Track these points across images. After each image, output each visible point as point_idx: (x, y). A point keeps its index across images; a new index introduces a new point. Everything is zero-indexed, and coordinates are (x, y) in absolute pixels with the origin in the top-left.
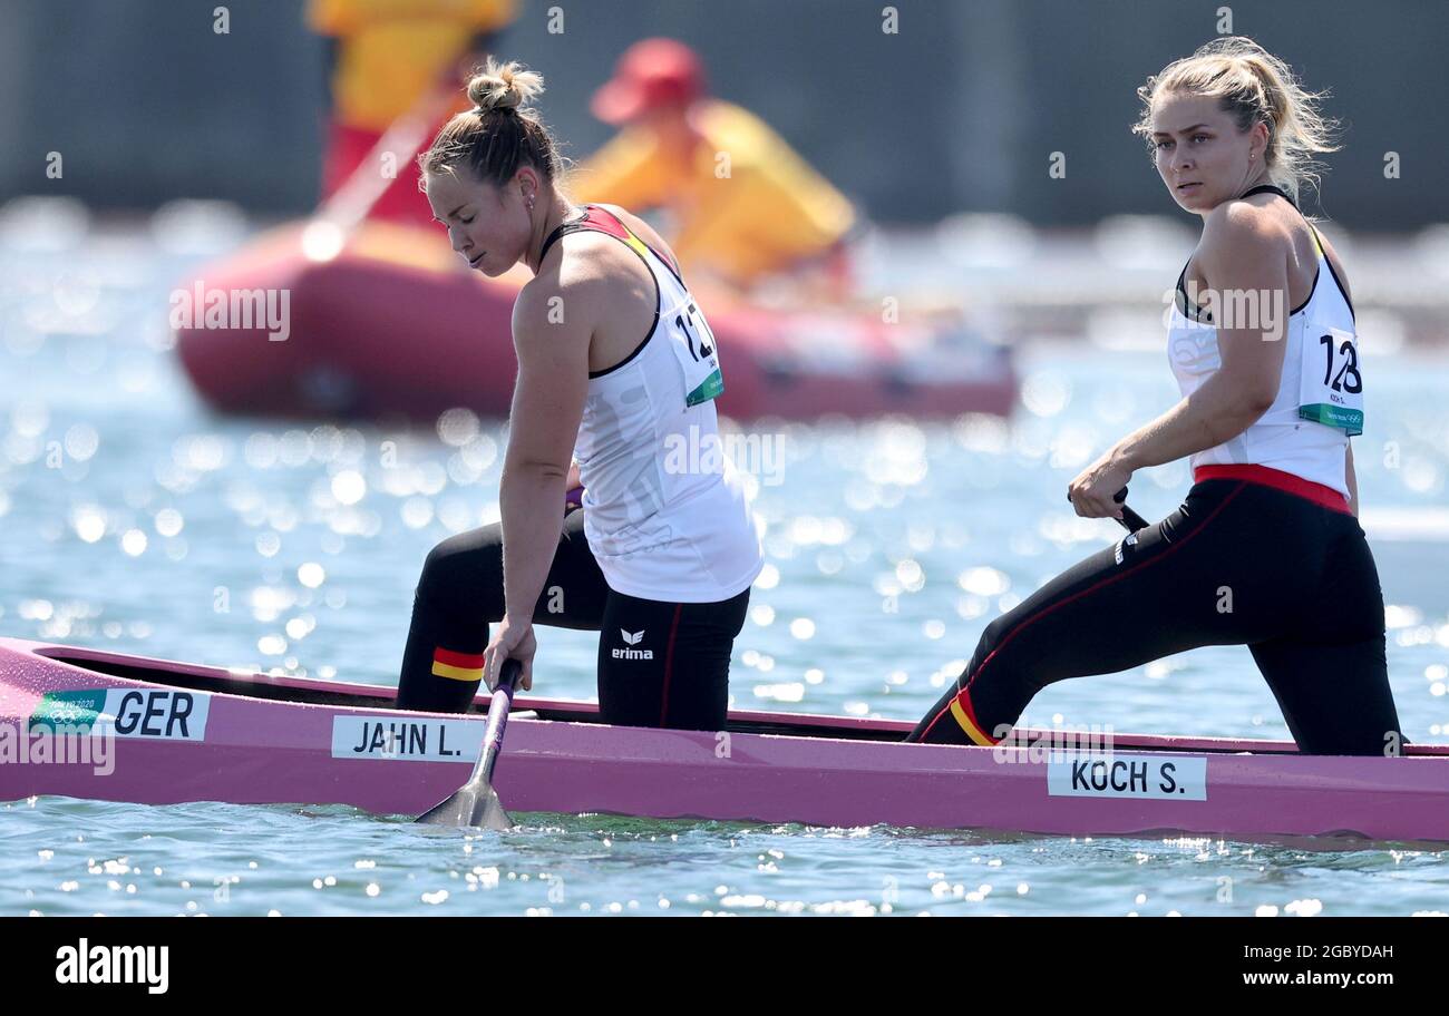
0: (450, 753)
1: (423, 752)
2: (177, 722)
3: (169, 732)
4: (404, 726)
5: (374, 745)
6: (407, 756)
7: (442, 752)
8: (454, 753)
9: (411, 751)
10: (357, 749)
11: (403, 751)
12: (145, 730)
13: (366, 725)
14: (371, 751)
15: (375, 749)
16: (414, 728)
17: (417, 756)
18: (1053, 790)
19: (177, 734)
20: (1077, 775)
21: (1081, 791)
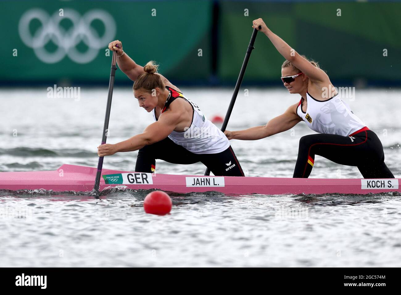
0: (216, 185)
1: (210, 185)
2: (145, 180)
3: (143, 183)
4: (204, 179)
5: (197, 183)
6: (205, 186)
7: (214, 185)
8: (218, 185)
9: (207, 185)
10: (193, 185)
11: (204, 185)
12: (137, 182)
13: (194, 179)
14: (196, 185)
15: (197, 184)
16: (207, 179)
17: (208, 186)
18: (362, 188)
19: (146, 183)
20: (368, 184)
21: (369, 188)
